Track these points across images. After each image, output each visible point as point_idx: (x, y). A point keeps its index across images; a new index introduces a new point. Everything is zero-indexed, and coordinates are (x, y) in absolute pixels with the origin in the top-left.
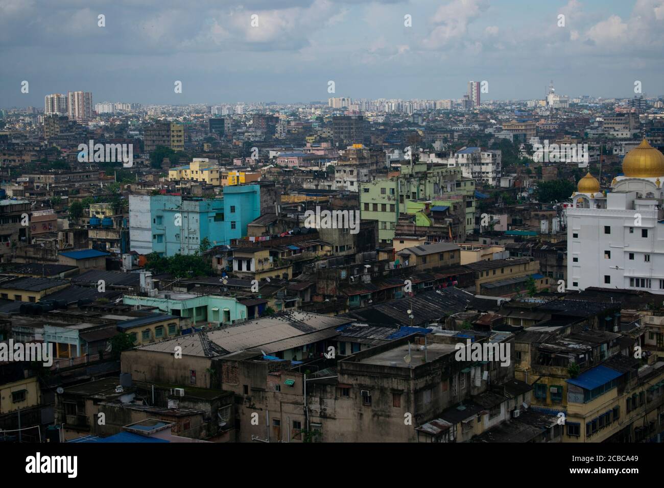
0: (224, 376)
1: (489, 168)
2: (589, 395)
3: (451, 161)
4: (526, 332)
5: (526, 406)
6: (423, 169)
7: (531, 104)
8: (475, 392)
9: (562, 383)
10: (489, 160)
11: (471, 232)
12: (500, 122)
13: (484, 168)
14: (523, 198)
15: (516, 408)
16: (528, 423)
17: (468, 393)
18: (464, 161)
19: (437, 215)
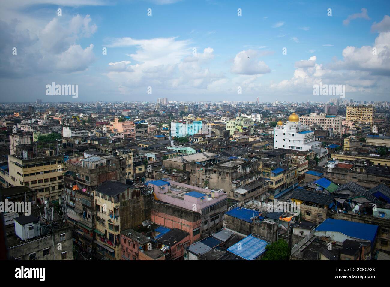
0: (186, 167)
1: (259, 118)
2: (276, 175)
3: (250, 116)
4: (261, 159)
5: (260, 177)
6: (242, 118)
7: (271, 103)
8: (247, 173)
9: (270, 172)
10: (259, 116)
11: (253, 134)
12: (264, 107)
13: (258, 118)
14: (266, 126)
15: (257, 178)
16: (260, 181)
17: (245, 174)
18: (253, 116)
19: (244, 129)
